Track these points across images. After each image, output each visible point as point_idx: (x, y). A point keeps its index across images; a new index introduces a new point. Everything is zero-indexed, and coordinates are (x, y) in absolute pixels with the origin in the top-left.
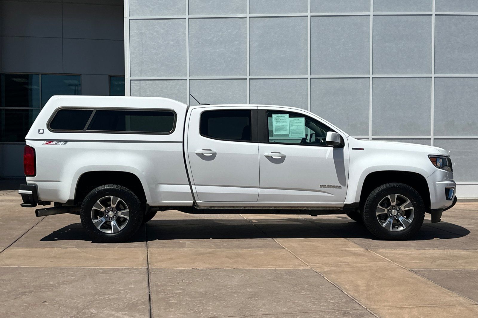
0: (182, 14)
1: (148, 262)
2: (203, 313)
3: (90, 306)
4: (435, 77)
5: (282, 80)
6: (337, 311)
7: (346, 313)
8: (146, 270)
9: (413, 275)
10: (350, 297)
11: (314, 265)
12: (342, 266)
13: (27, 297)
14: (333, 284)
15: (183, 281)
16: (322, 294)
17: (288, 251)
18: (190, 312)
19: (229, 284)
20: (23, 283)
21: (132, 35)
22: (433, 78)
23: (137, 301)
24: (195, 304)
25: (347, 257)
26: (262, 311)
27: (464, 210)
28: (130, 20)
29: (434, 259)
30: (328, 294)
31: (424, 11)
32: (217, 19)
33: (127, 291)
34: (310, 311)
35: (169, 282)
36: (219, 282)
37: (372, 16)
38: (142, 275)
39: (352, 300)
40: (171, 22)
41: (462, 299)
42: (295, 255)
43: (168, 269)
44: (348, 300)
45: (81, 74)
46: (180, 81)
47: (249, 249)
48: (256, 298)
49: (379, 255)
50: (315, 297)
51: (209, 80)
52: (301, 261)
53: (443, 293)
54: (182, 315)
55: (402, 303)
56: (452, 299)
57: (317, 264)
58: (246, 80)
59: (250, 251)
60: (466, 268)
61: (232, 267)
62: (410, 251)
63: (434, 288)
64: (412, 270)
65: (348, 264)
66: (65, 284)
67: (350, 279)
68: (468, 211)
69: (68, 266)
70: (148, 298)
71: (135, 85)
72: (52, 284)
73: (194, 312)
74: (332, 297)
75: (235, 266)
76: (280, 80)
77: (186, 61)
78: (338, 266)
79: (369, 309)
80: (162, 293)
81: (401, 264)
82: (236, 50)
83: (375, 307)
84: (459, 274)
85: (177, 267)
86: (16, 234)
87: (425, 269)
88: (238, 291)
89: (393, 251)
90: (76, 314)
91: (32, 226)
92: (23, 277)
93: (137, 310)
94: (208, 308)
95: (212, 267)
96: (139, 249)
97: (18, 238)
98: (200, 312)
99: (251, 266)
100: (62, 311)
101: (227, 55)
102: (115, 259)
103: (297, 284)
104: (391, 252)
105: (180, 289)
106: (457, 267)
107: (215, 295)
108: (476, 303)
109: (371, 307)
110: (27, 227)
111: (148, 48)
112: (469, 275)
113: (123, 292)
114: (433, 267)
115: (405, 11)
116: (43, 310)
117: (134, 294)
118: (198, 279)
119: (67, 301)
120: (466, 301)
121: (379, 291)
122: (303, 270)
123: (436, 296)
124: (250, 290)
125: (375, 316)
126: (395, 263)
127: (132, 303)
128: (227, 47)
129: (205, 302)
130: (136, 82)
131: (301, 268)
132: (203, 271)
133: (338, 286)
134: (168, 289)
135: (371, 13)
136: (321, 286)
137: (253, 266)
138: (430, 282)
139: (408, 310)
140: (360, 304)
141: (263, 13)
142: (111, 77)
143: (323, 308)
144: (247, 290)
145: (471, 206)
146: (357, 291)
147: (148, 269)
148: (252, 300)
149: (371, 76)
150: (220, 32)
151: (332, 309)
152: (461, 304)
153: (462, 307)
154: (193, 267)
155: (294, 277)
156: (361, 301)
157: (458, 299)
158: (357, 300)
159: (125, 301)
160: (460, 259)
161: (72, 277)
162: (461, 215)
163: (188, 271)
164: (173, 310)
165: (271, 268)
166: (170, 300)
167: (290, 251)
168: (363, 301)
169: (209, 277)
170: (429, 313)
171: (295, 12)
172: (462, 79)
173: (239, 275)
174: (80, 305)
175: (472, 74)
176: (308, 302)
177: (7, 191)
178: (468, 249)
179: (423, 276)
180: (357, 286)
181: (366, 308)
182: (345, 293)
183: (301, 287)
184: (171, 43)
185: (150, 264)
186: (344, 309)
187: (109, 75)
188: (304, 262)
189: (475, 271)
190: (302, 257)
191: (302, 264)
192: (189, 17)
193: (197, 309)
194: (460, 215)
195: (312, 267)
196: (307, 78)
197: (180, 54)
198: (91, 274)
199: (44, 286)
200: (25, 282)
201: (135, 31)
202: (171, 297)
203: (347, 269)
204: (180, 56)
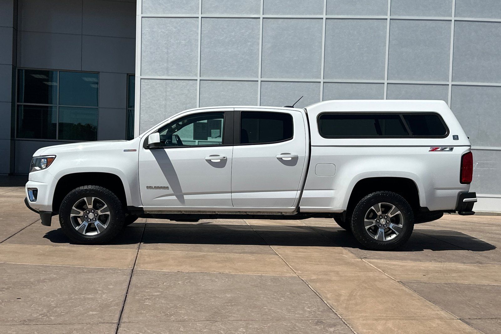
0: (195, 13)
1: (135, 264)
2: (173, 316)
3: (62, 305)
4: (452, 85)
5: (294, 83)
6: (310, 320)
7: (319, 322)
8: (130, 271)
9: (401, 286)
10: (328, 306)
11: (302, 273)
12: (330, 275)
13: (3, 293)
14: (315, 293)
15: (165, 283)
16: (301, 302)
17: (280, 257)
18: (161, 315)
19: (210, 288)
20: (4, 279)
21: (144, 33)
22: (450, 86)
23: (112, 301)
24: (169, 307)
25: (338, 267)
26: (234, 317)
27: (476, 223)
28: (142, 17)
29: (427, 272)
30: (306, 302)
31: (444, 16)
32: (230, 19)
33: (105, 291)
34: (283, 318)
35: (150, 284)
36: (200, 286)
37: (389, 20)
38: (125, 276)
39: (330, 309)
40: (184, 21)
41: (443, 313)
42: (286, 262)
43: (153, 271)
44: (326, 309)
45: (99, 72)
46: (191, 81)
47: (241, 255)
48: (233, 304)
49: (372, 265)
50: (293, 305)
51: (219, 81)
52: (291, 268)
53: (426, 306)
54: (152, 318)
55: (379, 314)
56: (433, 313)
57: (305, 271)
58: (257, 82)
59: (242, 256)
60: (459, 282)
61: (219, 271)
62: (405, 263)
63: (418, 301)
64: (400, 282)
65: (337, 273)
66: (45, 282)
67: (334, 288)
68: (478, 225)
69: (53, 264)
70: (123, 299)
71: (145, 84)
72: (32, 281)
73: (165, 315)
74: (310, 305)
75: (221, 271)
76: (292, 83)
77: (197, 60)
78: (327, 275)
79: (344, 319)
80: (139, 295)
81: (392, 275)
82: (248, 51)
83: (350, 317)
84: (448, 287)
85: (162, 270)
86: (12, 230)
87: (416, 281)
88: (217, 295)
89: (388, 261)
90: (46, 312)
91: (31, 223)
92: (5, 273)
93: (109, 310)
94: (180, 312)
95: (198, 271)
96: (130, 250)
97: (14, 233)
98: (171, 315)
99: (238, 271)
100: (33, 309)
101: (239, 56)
102: (104, 259)
103: (278, 291)
104: (386, 262)
105: (159, 291)
106: (449, 281)
107: (192, 298)
108: (456, 318)
109: (347, 317)
110: (25, 224)
111: (160, 47)
112: (459, 289)
113: (100, 292)
114: (425, 279)
115: (424, 15)
116: (15, 307)
117: (111, 295)
118: (180, 282)
119: (42, 299)
120: (447, 315)
121: (360, 301)
122: (289, 277)
123: (417, 309)
124: (228, 296)
125: (348, 326)
126: (386, 274)
127: (105, 304)
128: (239, 48)
129: (179, 305)
130: (146, 81)
131: (288, 275)
132: (187, 275)
133: (320, 295)
134: (147, 291)
135: (388, 17)
136: (302, 294)
137: (240, 272)
138: (415, 295)
139: (383, 322)
140: (336, 314)
141: (277, 13)
142: (129, 76)
143: (298, 316)
144: (226, 295)
145: (484, 219)
146: (338, 301)
147: (133, 270)
148: (227, 306)
149: (386, 82)
150: (232, 32)
151: (307, 317)
152: (441, 318)
153: (440, 320)
154: (179, 270)
155: (278, 284)
156: (338, 310)
157: (439, 313)
158: (334, 309)
159: (99, 302)
160: (455, 273)
161: (54, 276)
162: (471, 228)
163: (173, 274)
164: (145, 312)
165: (258, 274)
166: (145, 302)
167: (283, 258)
168: (340, 311)
169: (192, 281)
170: (405, 326)
171: (310, 14)
172: (480, 88)
173: (222, 279)
174: (53, 303)
175: (491, 82)
176: (284, 310)
177: (18, 187)
178: (466, 262)
179: (411, 288)
180: (340, 295)
181: (341, 317)
182: (325, 302)
183: (282, 294)
184: (183, 42)
185: (137, 265)
186: (318, 318)
187: (127, 74)
188: (293, 269)
189: (467, 285)
190: (293, 264)
191: (290, 272)
192: (202, 16)
193: (169, 312)
194: (469, 228)
195: (300, 274)
196: (320, 82)
197: (191, 54)
198: (74, 273)
199: (24, 283)
200: (6, 279)
201: (147, 30)
202: (148, 299)
203: (334, 278)
204: (191, 55)
